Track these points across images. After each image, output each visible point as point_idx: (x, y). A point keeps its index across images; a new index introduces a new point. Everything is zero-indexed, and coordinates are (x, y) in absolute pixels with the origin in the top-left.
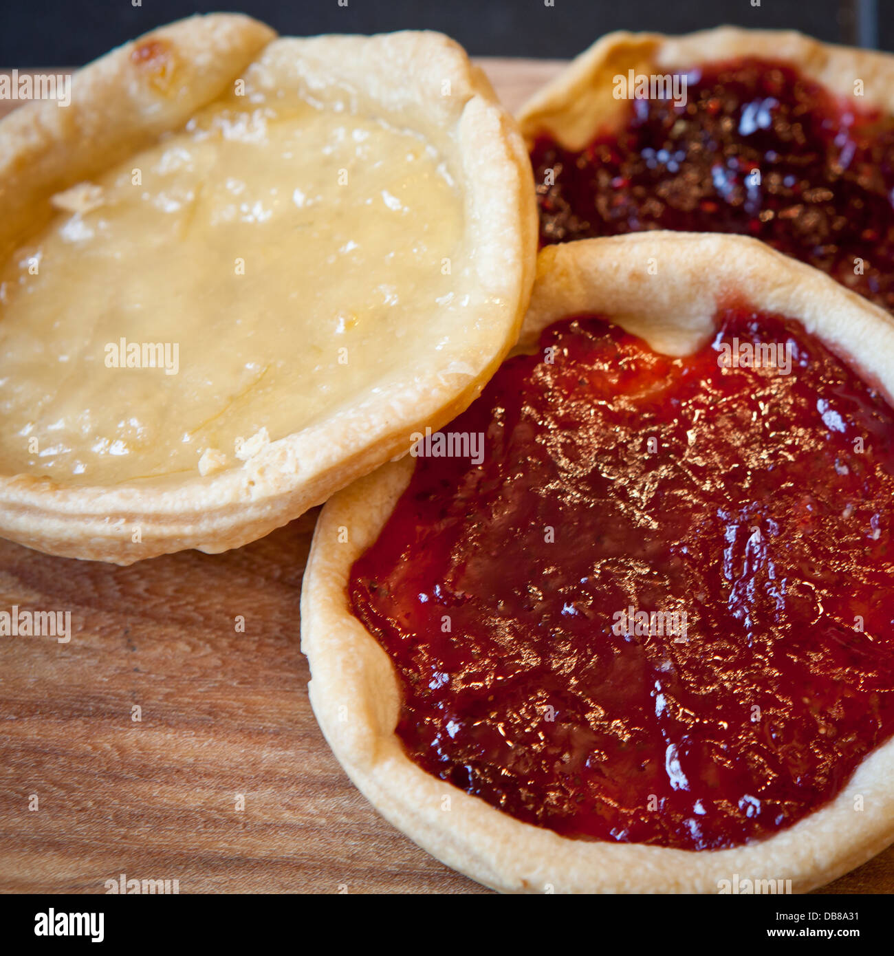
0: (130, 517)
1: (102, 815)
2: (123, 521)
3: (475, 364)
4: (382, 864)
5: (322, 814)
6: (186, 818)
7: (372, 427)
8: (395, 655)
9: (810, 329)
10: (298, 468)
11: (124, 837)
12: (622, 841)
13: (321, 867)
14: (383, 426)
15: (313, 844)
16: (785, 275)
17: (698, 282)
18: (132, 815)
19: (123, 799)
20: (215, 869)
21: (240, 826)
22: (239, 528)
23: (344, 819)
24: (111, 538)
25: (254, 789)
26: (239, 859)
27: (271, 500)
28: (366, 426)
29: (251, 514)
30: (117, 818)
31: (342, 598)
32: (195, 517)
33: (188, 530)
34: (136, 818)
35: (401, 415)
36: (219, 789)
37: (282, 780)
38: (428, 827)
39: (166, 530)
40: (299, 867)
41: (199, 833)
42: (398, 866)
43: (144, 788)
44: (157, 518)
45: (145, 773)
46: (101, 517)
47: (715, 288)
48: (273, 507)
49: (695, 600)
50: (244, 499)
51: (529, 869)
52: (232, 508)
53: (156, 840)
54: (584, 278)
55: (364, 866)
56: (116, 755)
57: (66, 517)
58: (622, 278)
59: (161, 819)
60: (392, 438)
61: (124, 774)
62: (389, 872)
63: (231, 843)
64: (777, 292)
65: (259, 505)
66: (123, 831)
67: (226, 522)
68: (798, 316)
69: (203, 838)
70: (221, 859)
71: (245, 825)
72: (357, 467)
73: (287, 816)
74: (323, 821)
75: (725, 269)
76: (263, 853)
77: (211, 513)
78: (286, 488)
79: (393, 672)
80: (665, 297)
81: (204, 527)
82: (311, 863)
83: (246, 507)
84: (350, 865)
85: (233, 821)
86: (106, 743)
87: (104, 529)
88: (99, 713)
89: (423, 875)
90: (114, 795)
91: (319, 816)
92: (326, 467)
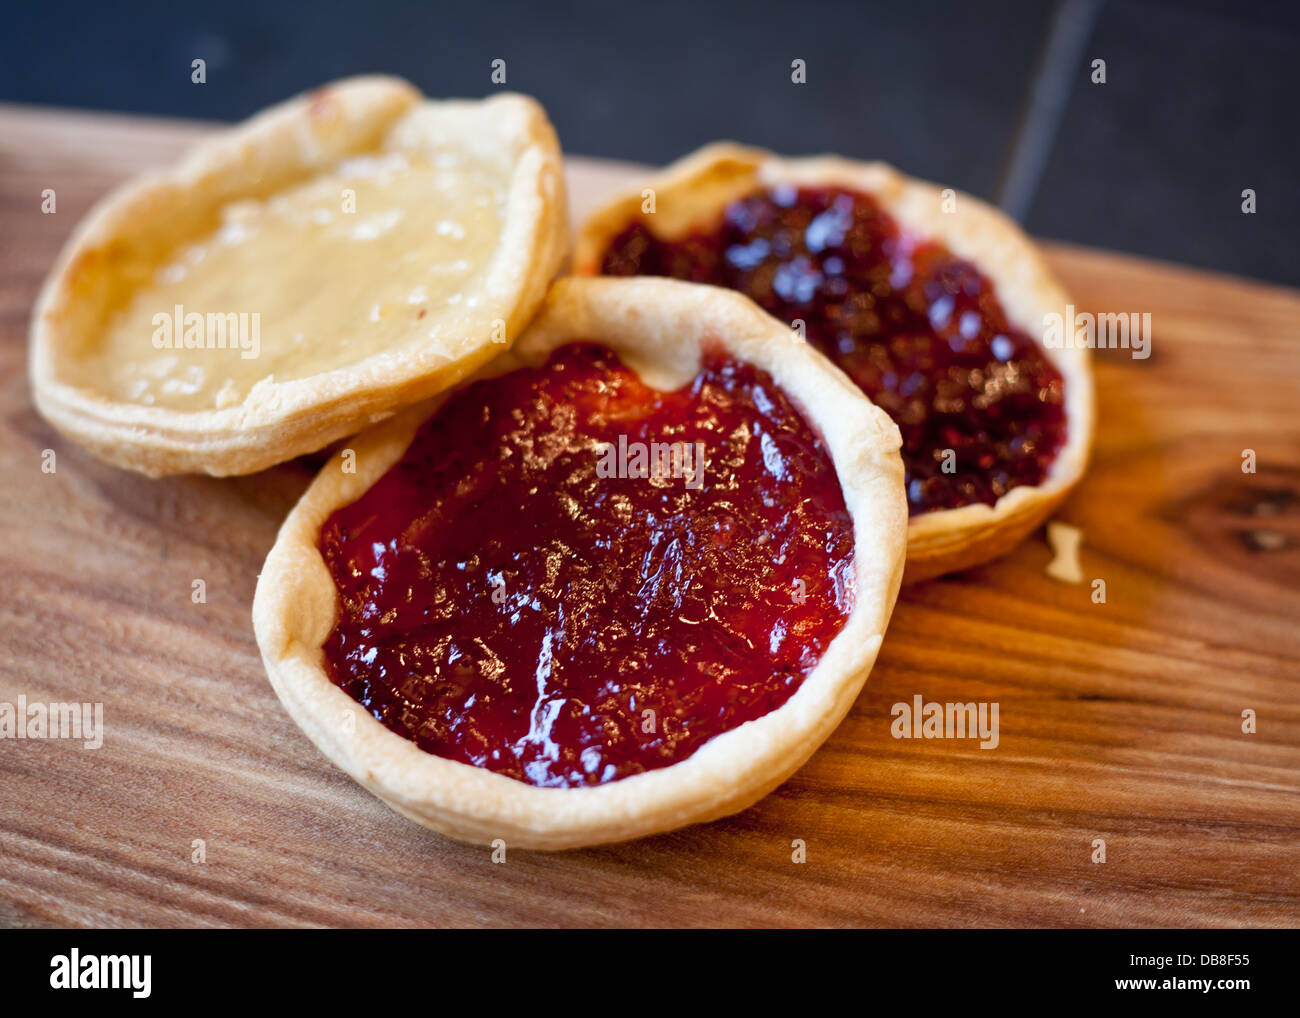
0: (151, 430)
1: (93, 673)
2: (144, 432)
3: (455, 352)
4: (295, 758)
5: (262, 710)
6: (155, 691)
7: (347, 383)
8: (343, 587)
9: (777, 381)
10: (279, 407)
11: (104, 693)
12: (480, 766)
13: (245, 750)
14: (357, 383)
15: (246, 732)
16: (760, 328)
17: (685, 325)
18: (115, 679)
19: (113, 667)
20: (162, 732)
21: (195, 705)
22: (232, 453)
23: (278, 718)
24: (135, 445)
25: (216, 680)
26: (183, 729)
27: (258, 431)
28: (343, 381)
29: (240, 441)
30: (104, 680)
31: (313, 534)
32: (200, 437)
33: (191, 447)
34: (118, 682)
35: (375, 379)
36: (189, 675)
37: (241, 678)
38: (309, 717)
39: (175, 445)
40: (228, 746)
41: (160, 704)
42: (308, 763)
43: (132, 661)
44: (170, 433)
45: (137, 651)
46: (129, 426)
47: (698, 334)
48: (258, 438)
49: (606, 586)
50: (236, 427)
51: (377, 765)
52: (226, 434)
53: (125, 701)
54: (589, 308)
55: (280, 756)
56: (121, 634)
57: (109, 423)
58: (621, 312)
59: (136, 687)
60: (365, 396)
61: (123, 649)
62: (298, 765)
63: (181, 716)
64: (750, 342)
65: (248, 434)
66: (104, 689)
67: (221, 445)
68: (767, 368)
69: (162, 708)
70: (170, 726)
71: (198, 706)
72: (330, 415)
73: (235, 707)
74: (261, 716)
75: (708, 316)
76: (203, 729)
77: (210, 435)
78: (267, 422)
79: (334, 598)
80: (657, 336)
81: (205, 447)
82: (239, 745)
83: (237, 434)
84: (269, 754)
85: (190, 700)
86: (117, 623)
87: (130, 436)
88: (121, 601)
89: (325, 773)
90: (108, 661)
91: (259, 712)
92: (301, 408)
